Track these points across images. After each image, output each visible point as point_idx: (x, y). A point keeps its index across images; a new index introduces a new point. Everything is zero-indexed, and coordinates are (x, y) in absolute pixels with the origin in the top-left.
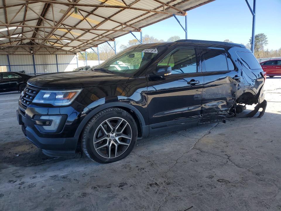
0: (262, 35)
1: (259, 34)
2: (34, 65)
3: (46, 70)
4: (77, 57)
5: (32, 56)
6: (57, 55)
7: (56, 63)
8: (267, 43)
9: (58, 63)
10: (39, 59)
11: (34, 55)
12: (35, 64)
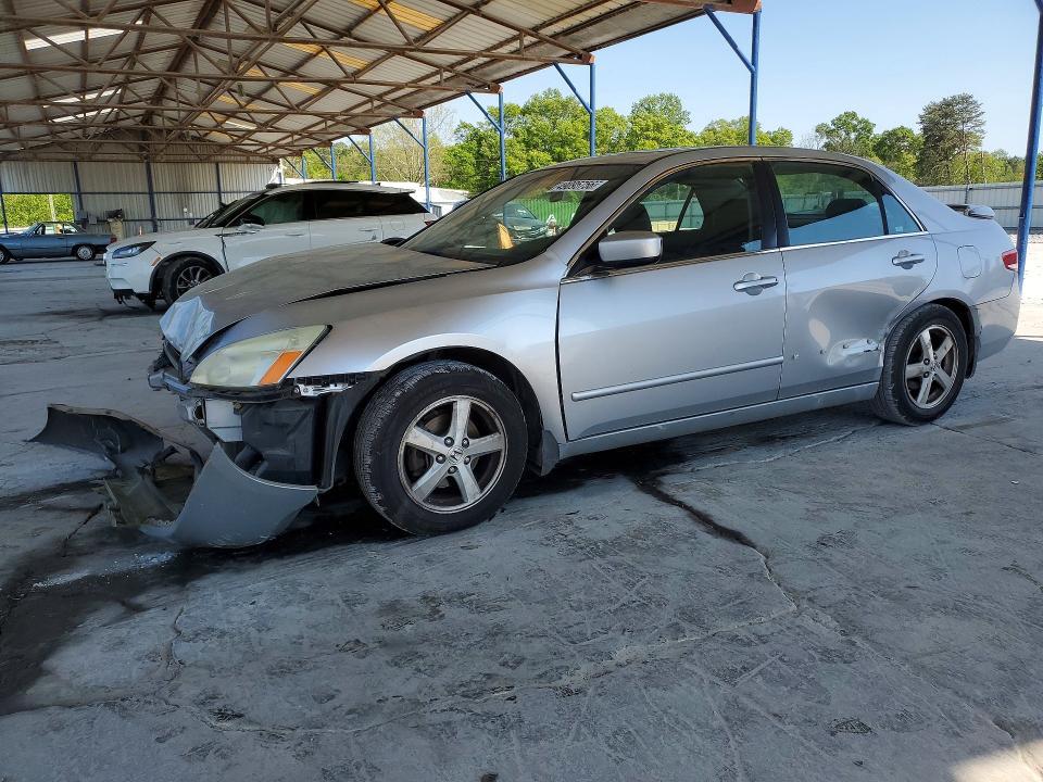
0: (965, 99)
1: (954, 98)
2: (151, 193)
3: (185, 210)
4: (281, 171)
5: (144, 165)
6: (220, 165)
7: (216, 189)
8: (983, 131)
9: (222, 190)
10: (164, 176)
11: (152, 165)
12: (155, 190)
